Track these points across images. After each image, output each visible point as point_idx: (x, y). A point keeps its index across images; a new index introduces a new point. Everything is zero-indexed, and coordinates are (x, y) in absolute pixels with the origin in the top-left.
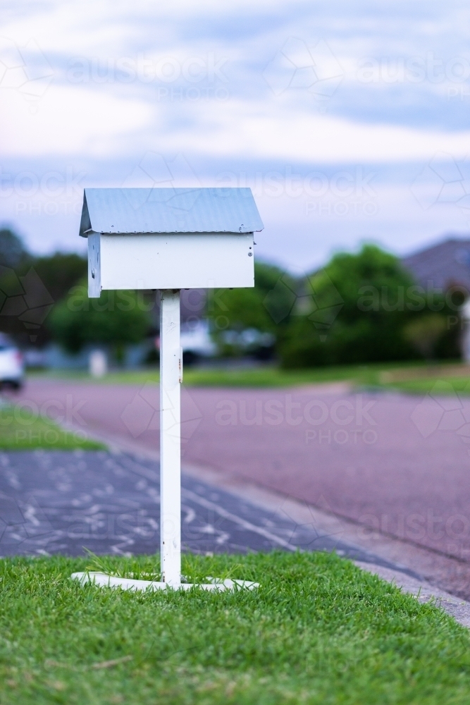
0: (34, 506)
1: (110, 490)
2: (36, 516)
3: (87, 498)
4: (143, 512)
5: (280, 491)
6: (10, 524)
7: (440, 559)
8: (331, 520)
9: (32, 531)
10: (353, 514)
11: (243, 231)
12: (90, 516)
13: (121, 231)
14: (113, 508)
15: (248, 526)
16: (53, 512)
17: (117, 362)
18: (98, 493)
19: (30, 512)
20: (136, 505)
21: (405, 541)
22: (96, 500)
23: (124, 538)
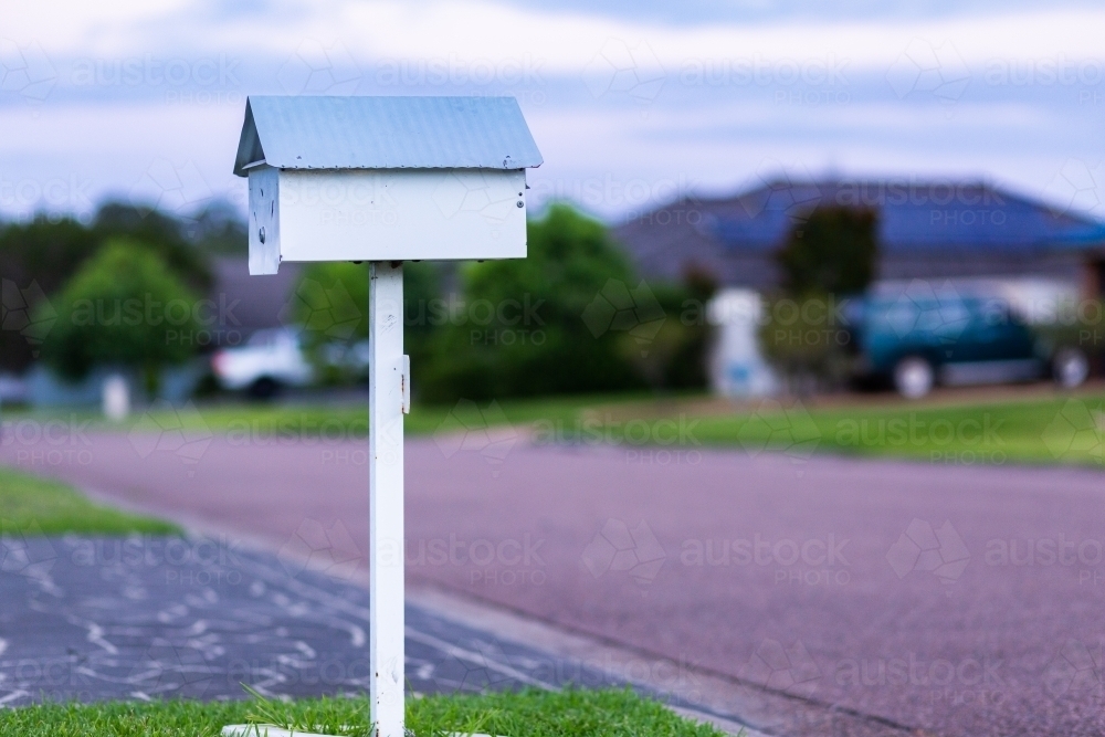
0: (100, 624)
1: (211, 596)
2: (107, 637)
3: (180, 610)
4: (282, 632)
5: (479, 596)
6: (70, 652)
7: (775, 700)
8: (576, 642)
9: (112, 663)
10: (611, 630)
11: (509, 166)
12: (197, 637)
13: (314, 166)
14: (229, 626)
15: (456, 652)
16: (132, 632)
17: (147, 394)
18: (194, 601)
19: (96, 633)
20: (265, 620)
21: (709, 672)
22: (196, 614)
23: (266, 672)
